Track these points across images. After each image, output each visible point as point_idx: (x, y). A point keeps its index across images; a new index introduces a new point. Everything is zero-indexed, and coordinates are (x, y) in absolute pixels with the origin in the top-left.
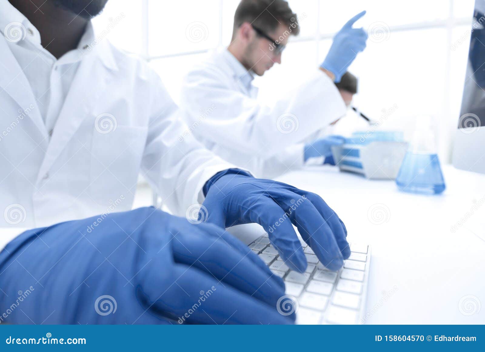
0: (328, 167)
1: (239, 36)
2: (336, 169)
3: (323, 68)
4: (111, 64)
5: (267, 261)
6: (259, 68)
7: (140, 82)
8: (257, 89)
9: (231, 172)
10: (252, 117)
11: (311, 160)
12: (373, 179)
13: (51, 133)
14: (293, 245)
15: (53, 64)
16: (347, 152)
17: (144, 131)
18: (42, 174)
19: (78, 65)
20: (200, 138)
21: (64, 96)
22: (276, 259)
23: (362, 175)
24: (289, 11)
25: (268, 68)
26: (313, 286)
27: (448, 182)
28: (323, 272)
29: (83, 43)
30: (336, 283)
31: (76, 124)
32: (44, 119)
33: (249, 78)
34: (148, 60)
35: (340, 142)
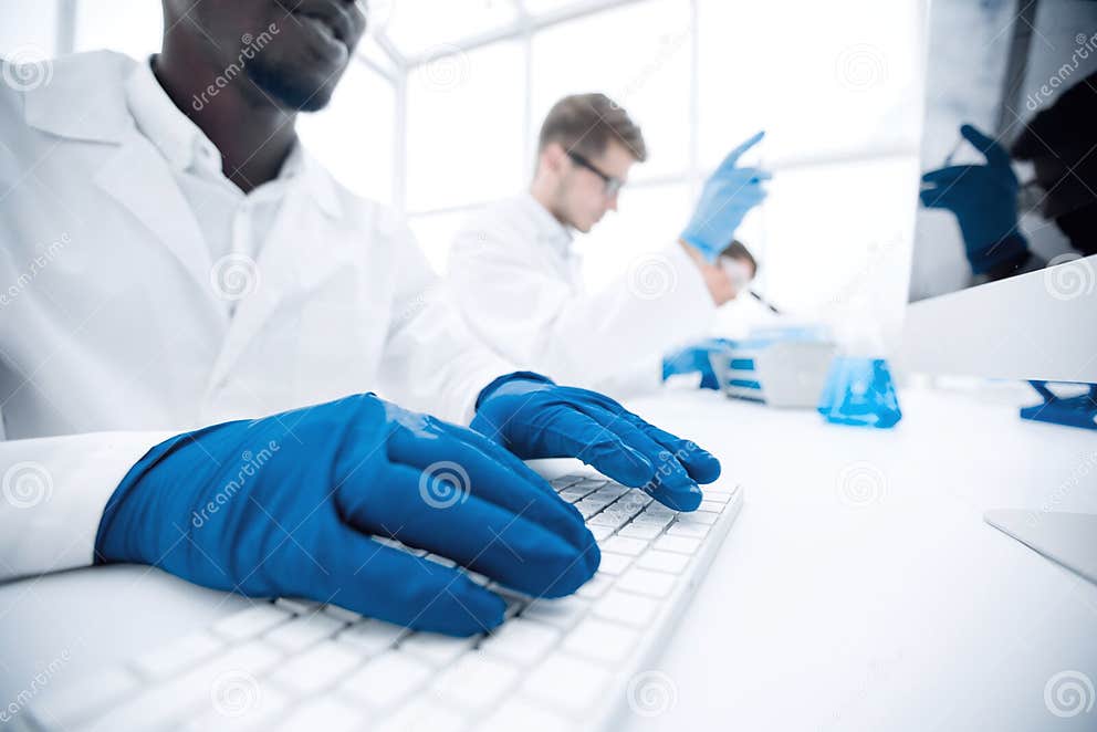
0: (708, 392)
2: (718, 395)
4: (332, 207)
6: (581, 219)
11: (676, 381)
13: (232, 312)
15: (239, 202)
16: (738, 364)
18: (216, 379)
19: (279, 205)
21: (257, 250)
23: (760, 402)
24: (627, 122)
25: (596, 219)
33: (564, 239)
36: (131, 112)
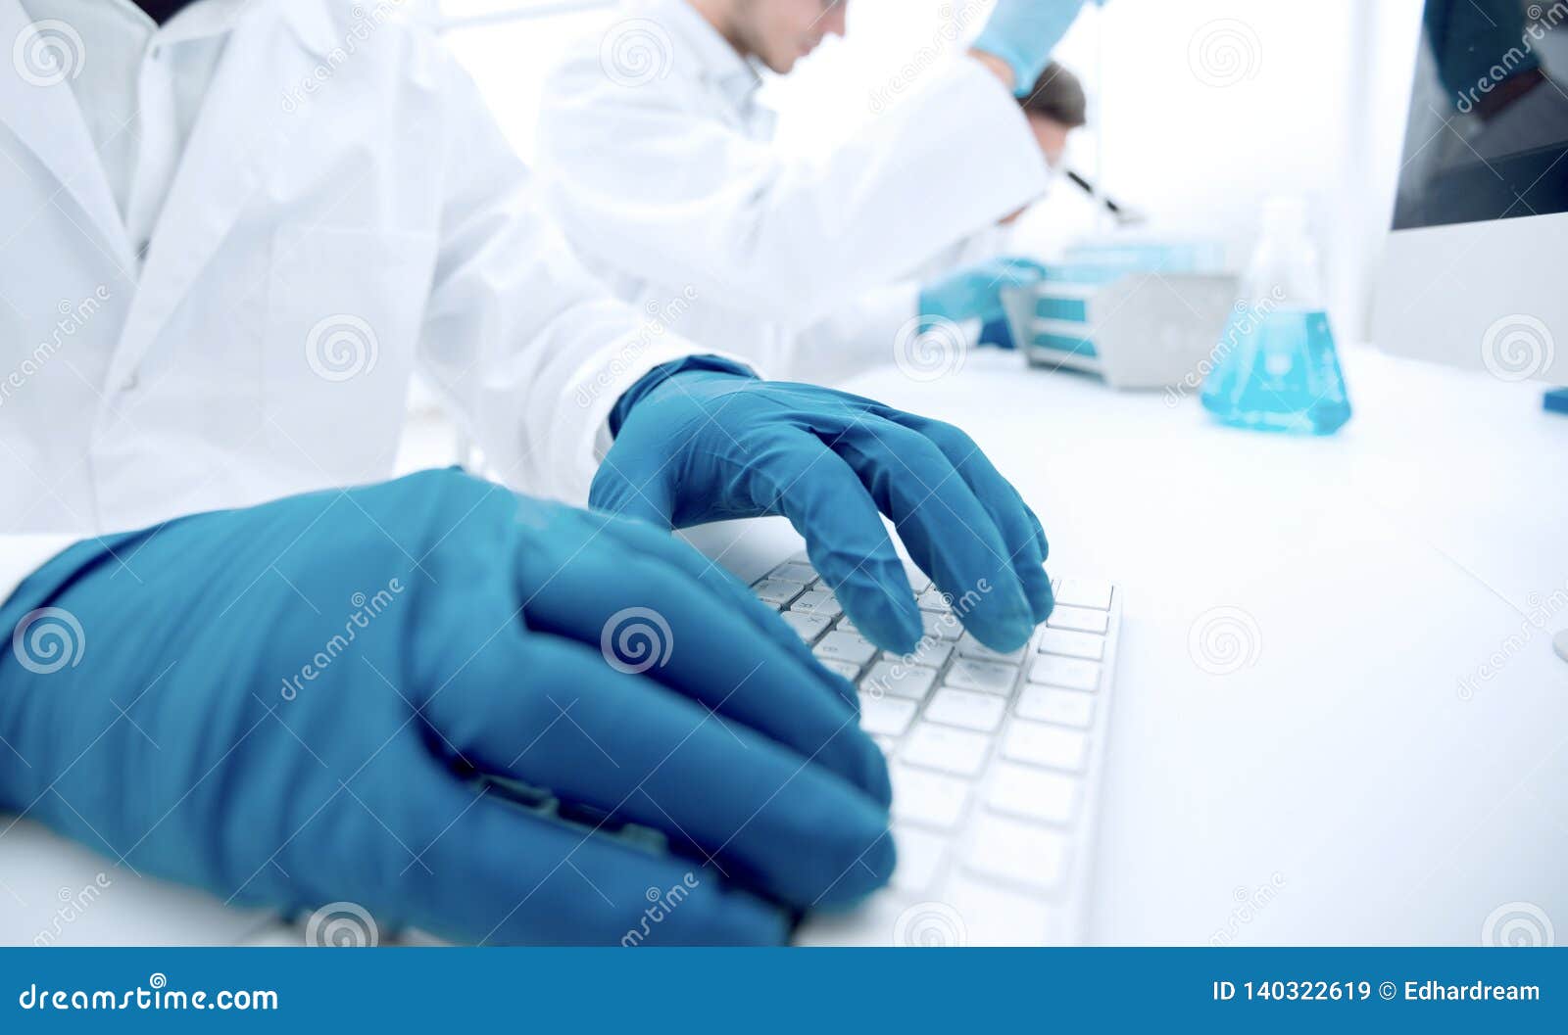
0: (992, 355)
2: (1015, 359)
3: (977, 52)
4: (324, 40)
5: (806, 633)
6: (777, 49)
7: (412, 94)
8: (772, 115)
9: (694, 364)
10: (758, 195)
12: (1128, 389)
13: (143, 250)
14: (881, 570)
15: (147, 41)
17: (427, 244)
18: (118, 376)
19: (224, 42)
20: (598, 267)
21: (183, 135)
22: (832, 625)
23: (1094, 377)
25: (806, 49)
26: (943, 705)
27: (1358, 397)
28: (976, 664)
30: (1013, 697)
32: (122, 206)
33: (745, 82)
34: (439, 30)
35: (1027, 276)
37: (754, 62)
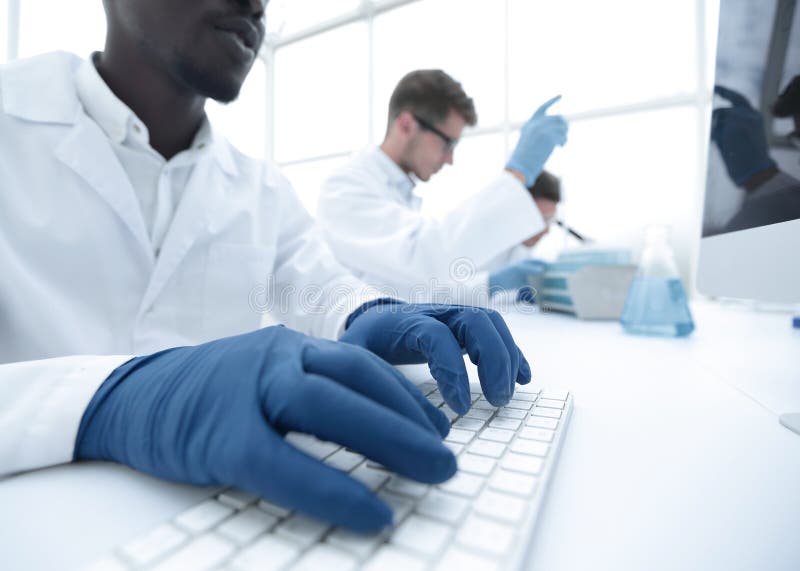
1: (396, 130)
3: (509, 169)
4: (231, 168)
7: (267, 191)
8: (420, 200)
10: (414, 234)
13: (157, 253)
15: (162, 167)
16: (550, 283)
17: (271, 251)
20: (345, 265)
21: (175, 206)
23: (570, 314)
24: (463, 95)
25: (435, 170)
29: (197, 142)
31: (189, 242)
32: (150, 234)
33: (408, 185)
35: (539, 269)
36: (80, 98)
37: (413, 176)
